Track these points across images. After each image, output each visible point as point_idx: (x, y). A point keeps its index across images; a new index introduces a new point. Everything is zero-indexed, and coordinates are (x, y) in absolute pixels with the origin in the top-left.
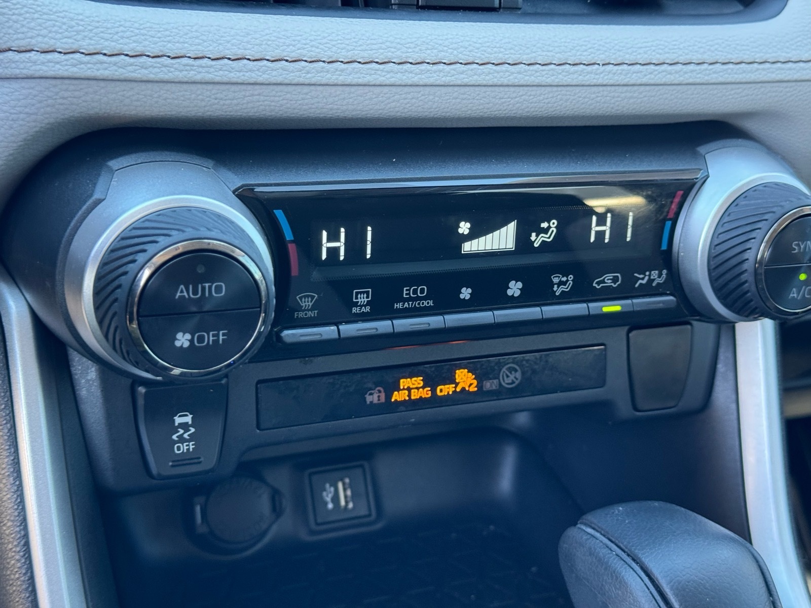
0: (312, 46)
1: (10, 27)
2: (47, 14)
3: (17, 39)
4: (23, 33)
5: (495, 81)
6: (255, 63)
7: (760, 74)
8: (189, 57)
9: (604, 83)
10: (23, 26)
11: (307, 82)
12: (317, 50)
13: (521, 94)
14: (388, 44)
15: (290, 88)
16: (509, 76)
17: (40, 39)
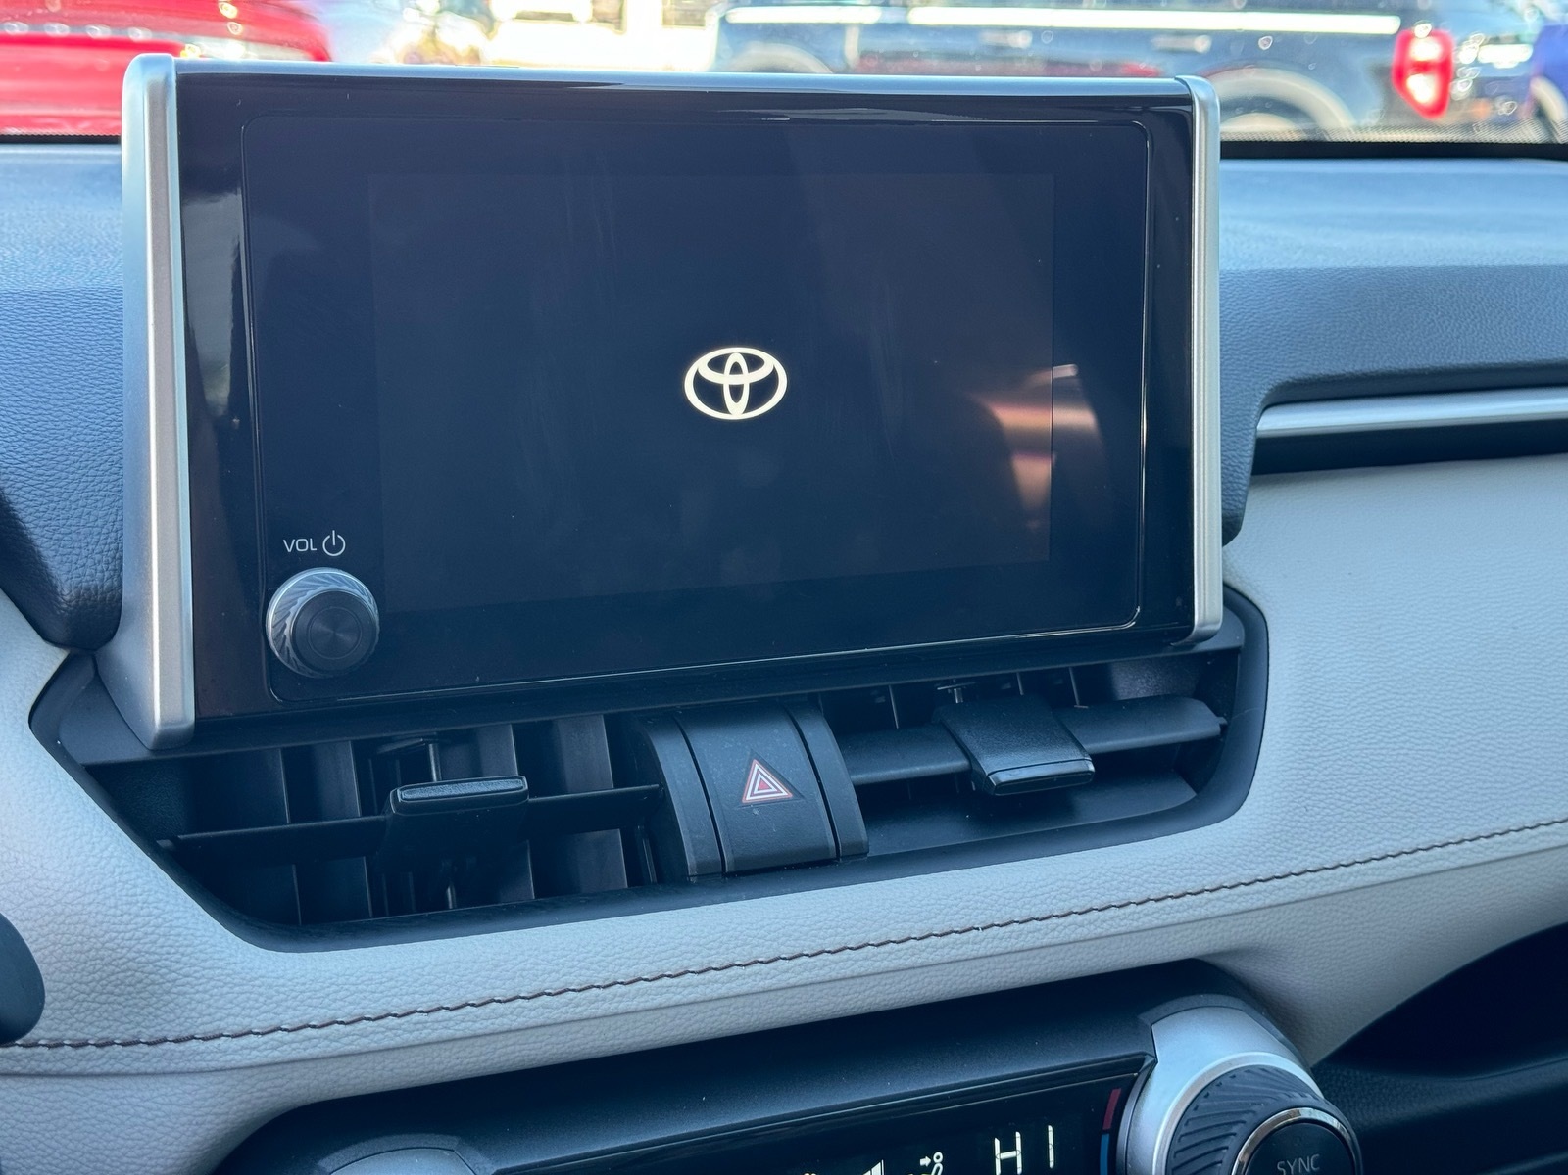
0: (581, 969)
1: (192, 1010)
2: (239, 986)
3: (202, 1024)
4: (209, 1015)
5: (834, 975)
6: (507, 1004)
7: (1214, 906)
8: (422, 1012)
9: (988, 953)
10: (209, 1006)
11: (577, 1017)
12: (589, 973)
13: (872, 984)
14: (683, 948)
15: (555, 1030)
16: (852, 965)
17: (231, 1020)
